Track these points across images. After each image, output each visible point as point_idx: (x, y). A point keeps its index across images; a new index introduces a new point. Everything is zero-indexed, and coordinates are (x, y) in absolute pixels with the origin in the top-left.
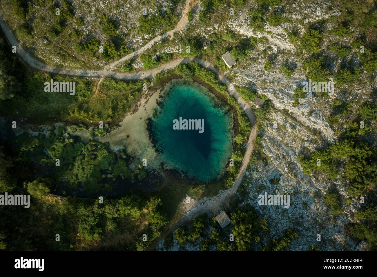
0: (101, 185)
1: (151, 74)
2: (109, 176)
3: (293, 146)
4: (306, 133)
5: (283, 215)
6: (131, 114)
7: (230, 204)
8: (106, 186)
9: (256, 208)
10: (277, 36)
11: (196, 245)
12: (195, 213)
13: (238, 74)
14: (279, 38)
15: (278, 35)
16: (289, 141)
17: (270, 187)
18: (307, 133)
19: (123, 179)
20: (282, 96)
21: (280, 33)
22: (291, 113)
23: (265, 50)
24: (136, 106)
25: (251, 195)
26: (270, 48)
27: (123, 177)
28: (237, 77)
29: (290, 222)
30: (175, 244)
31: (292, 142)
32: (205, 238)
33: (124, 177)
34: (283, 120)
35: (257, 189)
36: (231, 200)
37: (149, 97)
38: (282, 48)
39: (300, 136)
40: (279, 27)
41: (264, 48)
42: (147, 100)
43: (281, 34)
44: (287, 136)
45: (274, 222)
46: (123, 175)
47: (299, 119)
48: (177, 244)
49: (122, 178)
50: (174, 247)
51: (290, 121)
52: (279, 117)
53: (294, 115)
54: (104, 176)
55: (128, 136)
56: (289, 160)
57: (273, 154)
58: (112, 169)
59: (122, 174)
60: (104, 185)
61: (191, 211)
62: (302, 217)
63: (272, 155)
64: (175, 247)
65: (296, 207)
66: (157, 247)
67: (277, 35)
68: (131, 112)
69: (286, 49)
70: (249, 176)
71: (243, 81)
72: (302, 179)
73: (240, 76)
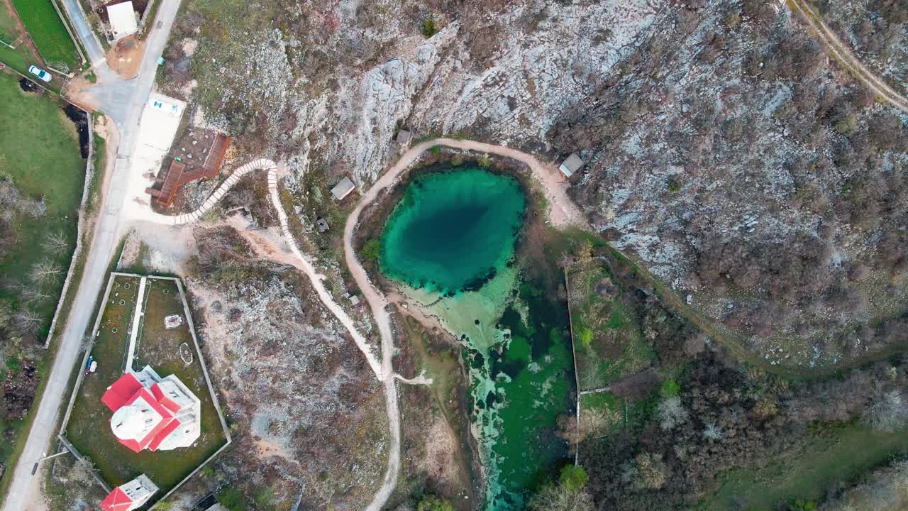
4: (445, 66)
5: (556, 86)
7: (550, 161)
9: (551, 123)
11: (612, 196)
14: (312, 114)
15: (308, 115)
17: (519, 108)
21: (305, 113)
25: (534, 133)
28: (366, 175)
32: (600, 186)
36: (543, 161)
38: (325, 110)
39: (447, 75)
40: (298, 115)
43: (307, 111)
45: (567, 95)
47: (425, 78)
52: (422, 107)
53: (418, 86)
57: (475, 110)
62: (555, 61)
63: (476, 112)
65: (544, 71)
66: (622, 249)
67: (308, 118)
69: (327, 105)
70: (508, 140)
71: (372, 165)
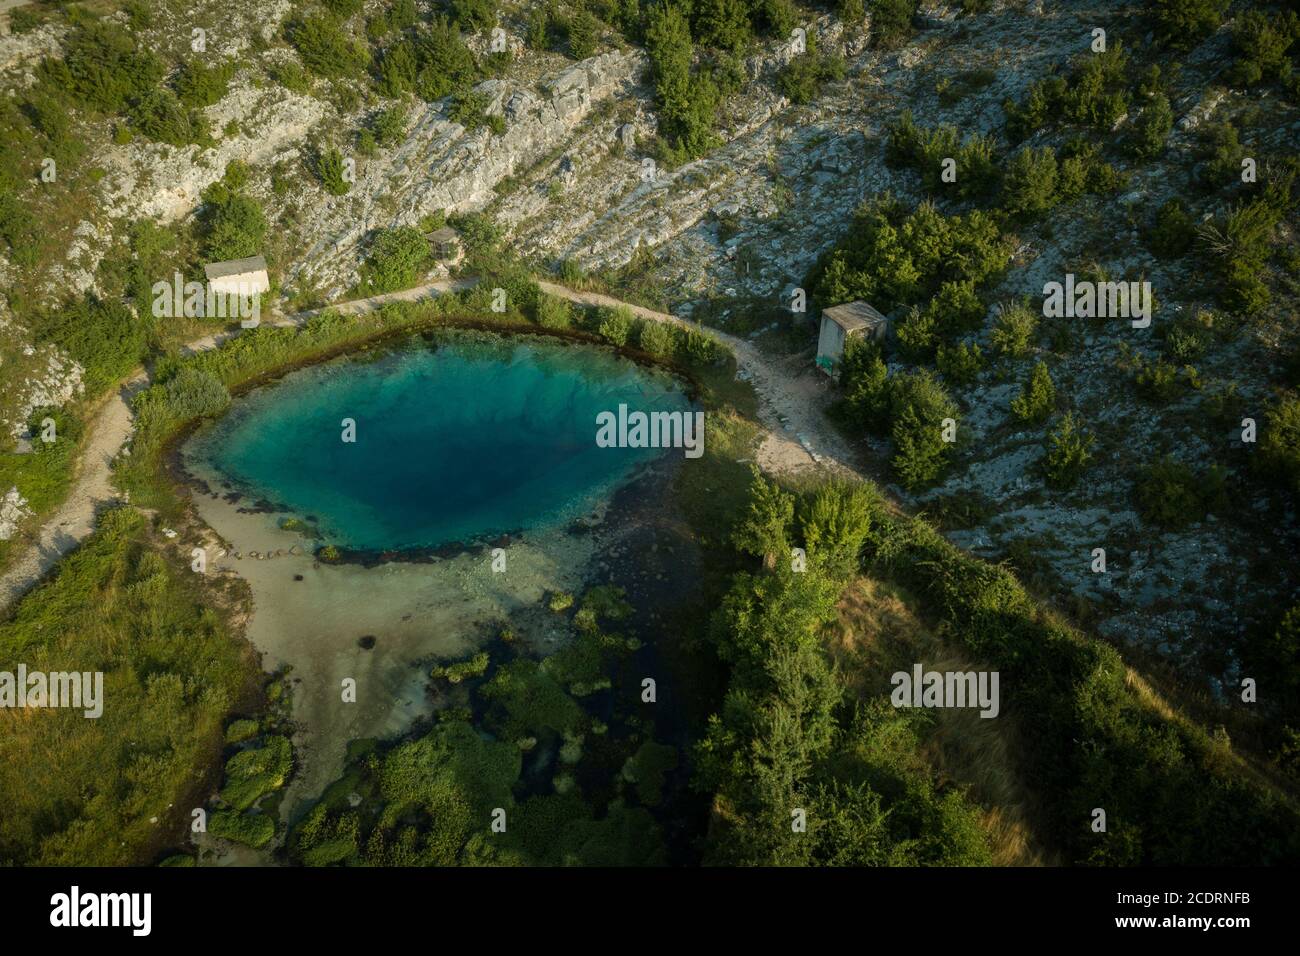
0: (616, 805)
1: (93, 501)
2: (571, 752)
3: (623, 183)
4: (596, 135)
6: (247, 610)
7: (793, 351)
8: (630, 778)
10: (258, 117)
12: (824, 441)
13: (310, 272)
14: (266, 113)
15: (254, 112)
16: (606, 192)
18: (596, 132)
19: (608, 685)
20: (456, 160)
21: (252, 103)
22: (516, 171)
23: (274, 181)
24: (217, 583)
26: (278, 169)
27: (597, 686)
28: (315, 279)
29: (867, 164)
30: (967, 486)
31: (610, 182)
33: (598, 677)
34: (531, 193)
35: (747, 275)
36: (776, 351)
37: (204, 533)
38: (301, 139)
39: (597, 158)
41: (268, 182)
42: (214, 541)
43: (259, 103)
44: (586, 198)
46: (588, 681)
47: (545, 147)
48: (966, 478)
49: (603, 690)
50: (979, 486)
51: (540, 175)
52: (518, 203)
53: (527, 162)
54: (563, 784)
55: (367, 642)
56: (667, 190)
57: (637, 235)
58: (529, 734)
59: (579, 689)
60: (619, 788)
61: (815, 450)
62: (852, 143)
63: (639, 238)
64: (978, 481)
67: (252, 118)
68: (239, 607)
69: (310, 130)
70: (696, 302)
71: (342, 266)
72: (732, 156)
73: (320, 269)
